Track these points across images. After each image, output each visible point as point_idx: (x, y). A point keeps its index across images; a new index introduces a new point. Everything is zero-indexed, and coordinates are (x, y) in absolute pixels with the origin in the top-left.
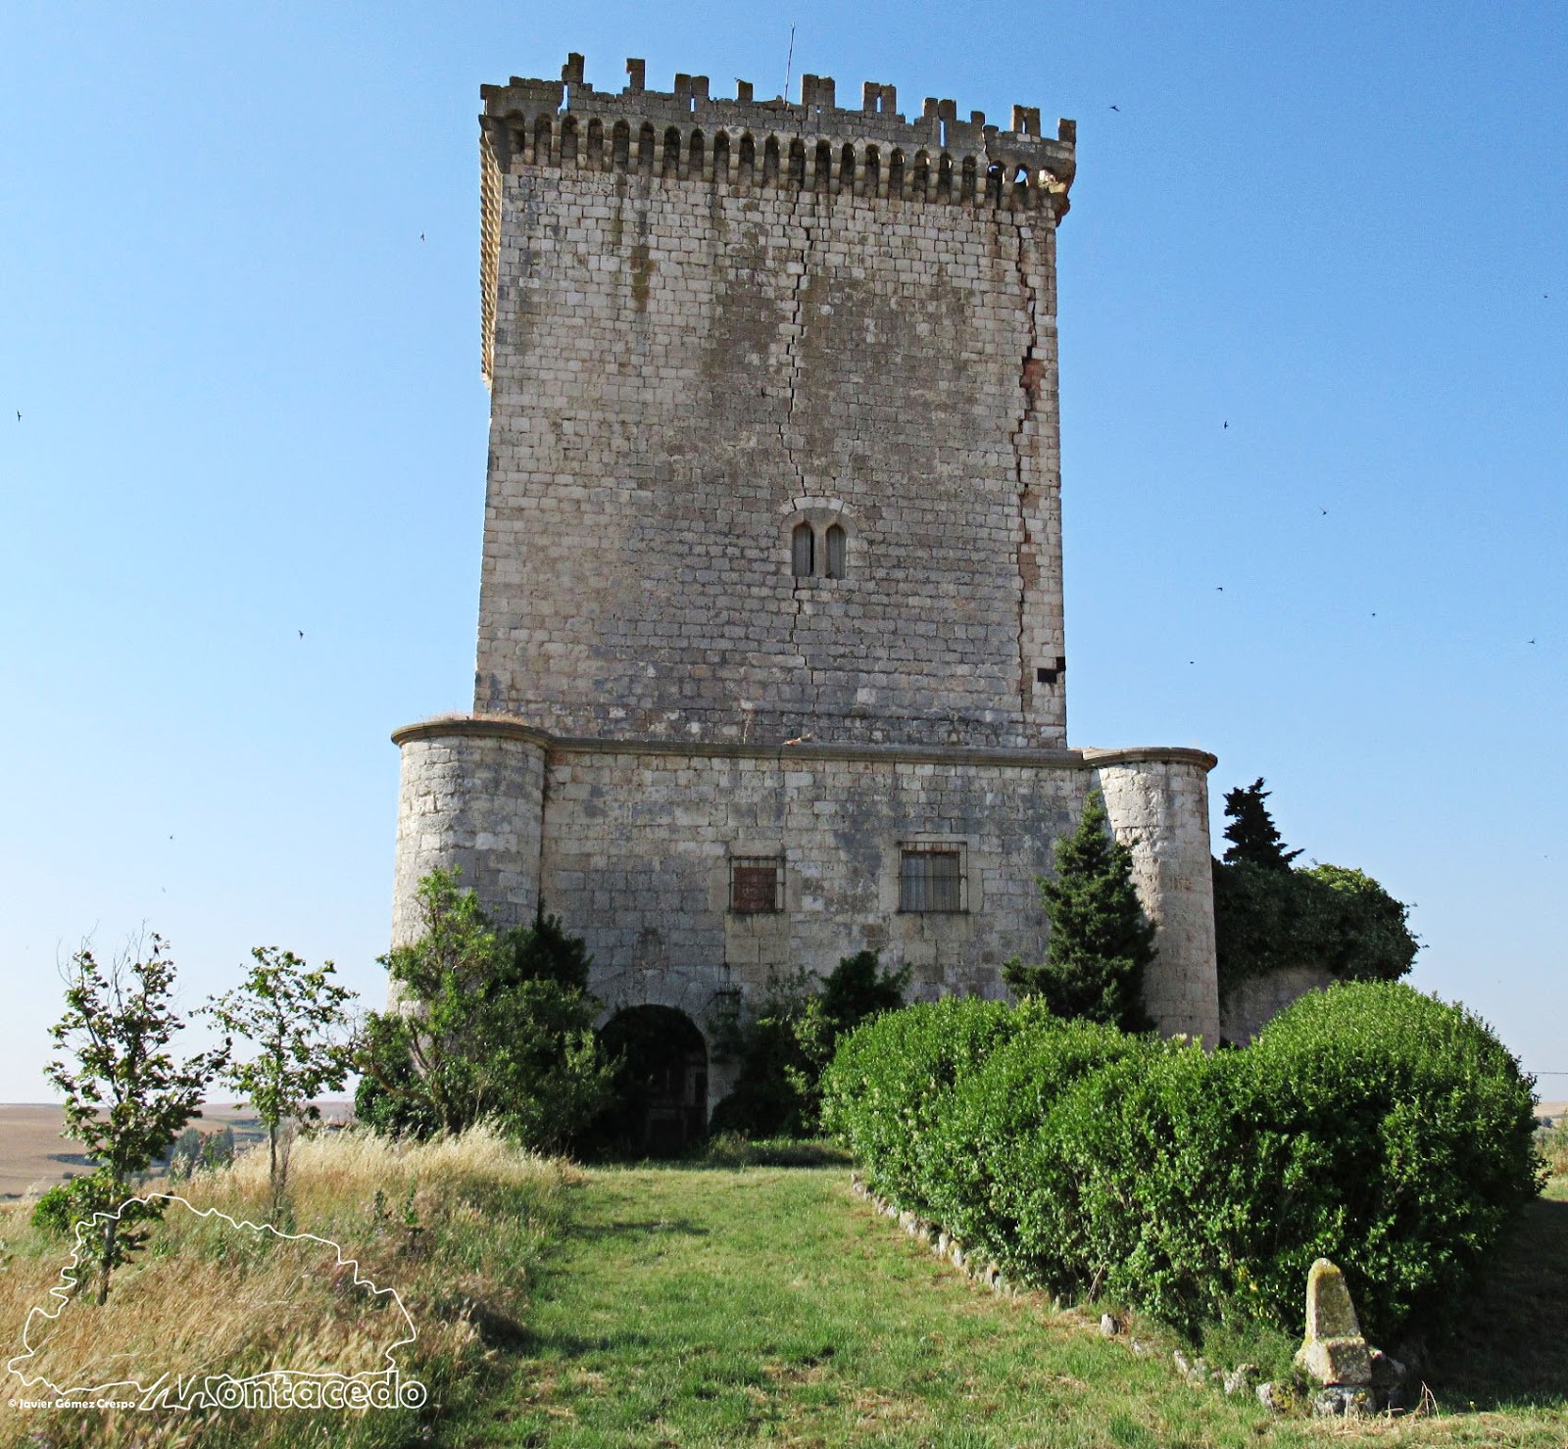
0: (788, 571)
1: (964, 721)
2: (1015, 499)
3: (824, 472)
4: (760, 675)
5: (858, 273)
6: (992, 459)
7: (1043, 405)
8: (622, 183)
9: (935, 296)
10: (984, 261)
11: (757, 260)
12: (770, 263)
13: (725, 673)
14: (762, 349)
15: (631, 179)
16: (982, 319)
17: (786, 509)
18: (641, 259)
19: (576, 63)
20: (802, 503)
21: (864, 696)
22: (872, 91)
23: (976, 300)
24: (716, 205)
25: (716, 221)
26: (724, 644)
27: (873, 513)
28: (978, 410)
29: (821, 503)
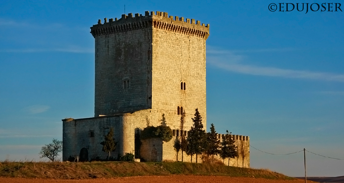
0: (123, 88)
1: (141, 106)
2: (147, 73)
3: (126, 73)
4: (120, 103)
5: (130, 42)
6: (144, 67)
7: (150, 58)
8: (106, 36)
9: (138, 44)
10: (144, 37)
11: (119, 44)
12: (121, 44)
13: (117, 103)
14: (120, 57)
15: (107, 35)
16: (143, 46)
17: (123, 79)
18: (108, 47)
19: (99, 20)
20: (125, 78)
21: (131, 104)
22: (129, 14)
23: (143, 43)
24: (115, 37)
25: (116, 39)
26: (117, 99)
27: (131, 78)
28: (143, 60)
29: (126, 78)
